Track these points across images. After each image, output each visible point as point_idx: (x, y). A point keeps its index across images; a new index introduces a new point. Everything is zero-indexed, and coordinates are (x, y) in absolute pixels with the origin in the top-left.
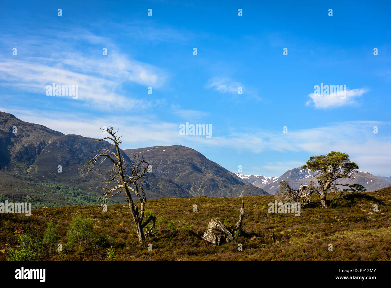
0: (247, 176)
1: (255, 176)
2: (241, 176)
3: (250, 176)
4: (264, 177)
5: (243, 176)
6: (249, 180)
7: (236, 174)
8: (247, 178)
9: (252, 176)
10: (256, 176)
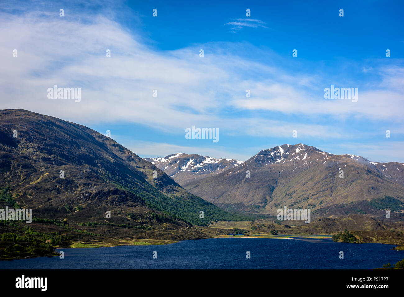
0: (218, 160)
1: (226, 160)
2: (211, 160)
3: (221, 159)
4: (238, 161)
5: (213, 160)
6: (220, 164)
7: (205, 157)
8: (217, 162)
9: (224, 160)
10: (228, 160)
